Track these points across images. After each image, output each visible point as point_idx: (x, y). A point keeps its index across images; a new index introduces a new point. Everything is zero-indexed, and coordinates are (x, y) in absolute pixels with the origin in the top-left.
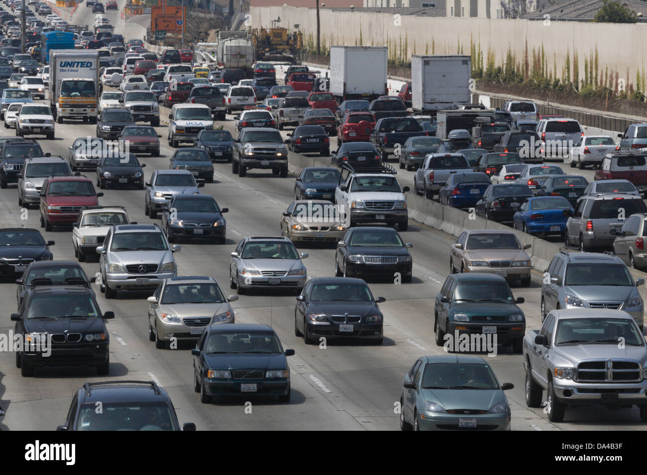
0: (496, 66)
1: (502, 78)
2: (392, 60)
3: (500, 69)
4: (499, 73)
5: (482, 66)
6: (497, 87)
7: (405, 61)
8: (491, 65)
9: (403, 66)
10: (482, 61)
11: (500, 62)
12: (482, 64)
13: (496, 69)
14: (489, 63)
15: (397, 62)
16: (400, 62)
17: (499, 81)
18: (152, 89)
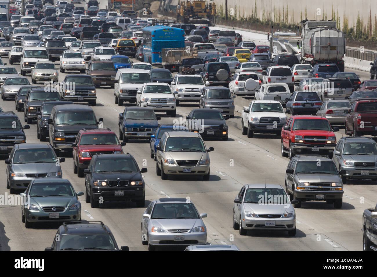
0: (349, 27)
1: (354, 36)
2: (278, 23)
3: (352, 30)
4: (351, 32)
5: (340, 27)
6: (350, 42)
7: (286, 24)
8: (346, 26)
9: (285, 27)
10: (340, 24)
11: (352, 24)
12: (340, 26)
13: (349, 30)
14: (344, 25)
15: (281, 25)
16: (283, 24)
17: (352, 38)
18: (295, 100)
